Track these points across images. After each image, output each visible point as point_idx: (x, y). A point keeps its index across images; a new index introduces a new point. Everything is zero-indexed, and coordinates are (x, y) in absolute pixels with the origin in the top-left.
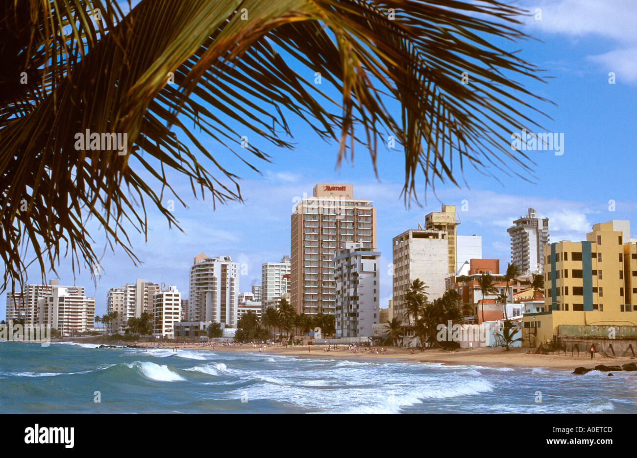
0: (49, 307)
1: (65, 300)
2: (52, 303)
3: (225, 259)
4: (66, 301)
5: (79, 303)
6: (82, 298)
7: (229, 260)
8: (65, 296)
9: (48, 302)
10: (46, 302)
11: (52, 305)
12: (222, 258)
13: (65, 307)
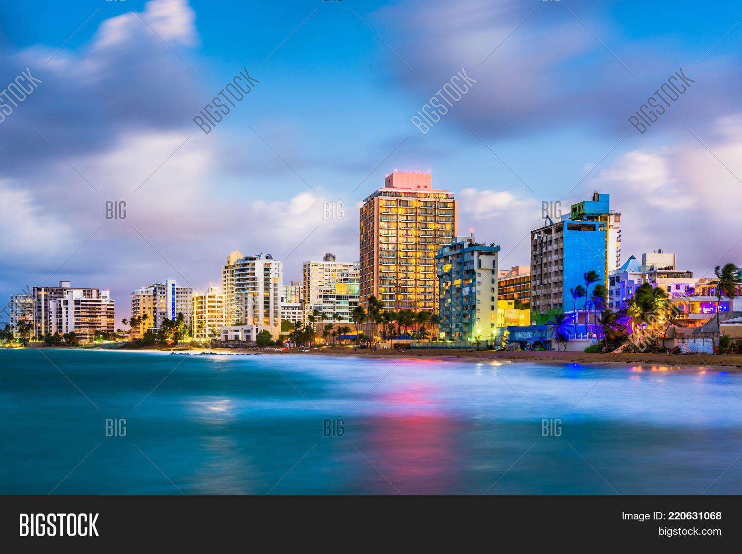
0: (64, 311)
1: (81, 303)
2: (66, 306)
3: (267, 257)
4: (82, 305)
5: (97, 307)
6: (101, 301)
7: (271, 258)
8: (81, 299)
9: (62, 306)
10: (60, 305)
11: (67, 309)
12: (263, 256)
13: (81, 310)
